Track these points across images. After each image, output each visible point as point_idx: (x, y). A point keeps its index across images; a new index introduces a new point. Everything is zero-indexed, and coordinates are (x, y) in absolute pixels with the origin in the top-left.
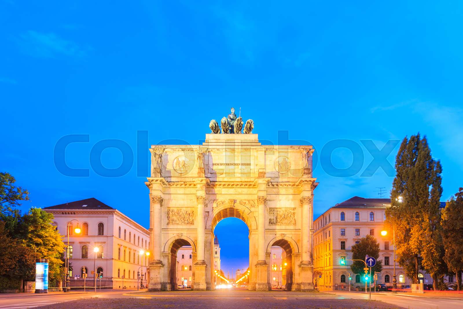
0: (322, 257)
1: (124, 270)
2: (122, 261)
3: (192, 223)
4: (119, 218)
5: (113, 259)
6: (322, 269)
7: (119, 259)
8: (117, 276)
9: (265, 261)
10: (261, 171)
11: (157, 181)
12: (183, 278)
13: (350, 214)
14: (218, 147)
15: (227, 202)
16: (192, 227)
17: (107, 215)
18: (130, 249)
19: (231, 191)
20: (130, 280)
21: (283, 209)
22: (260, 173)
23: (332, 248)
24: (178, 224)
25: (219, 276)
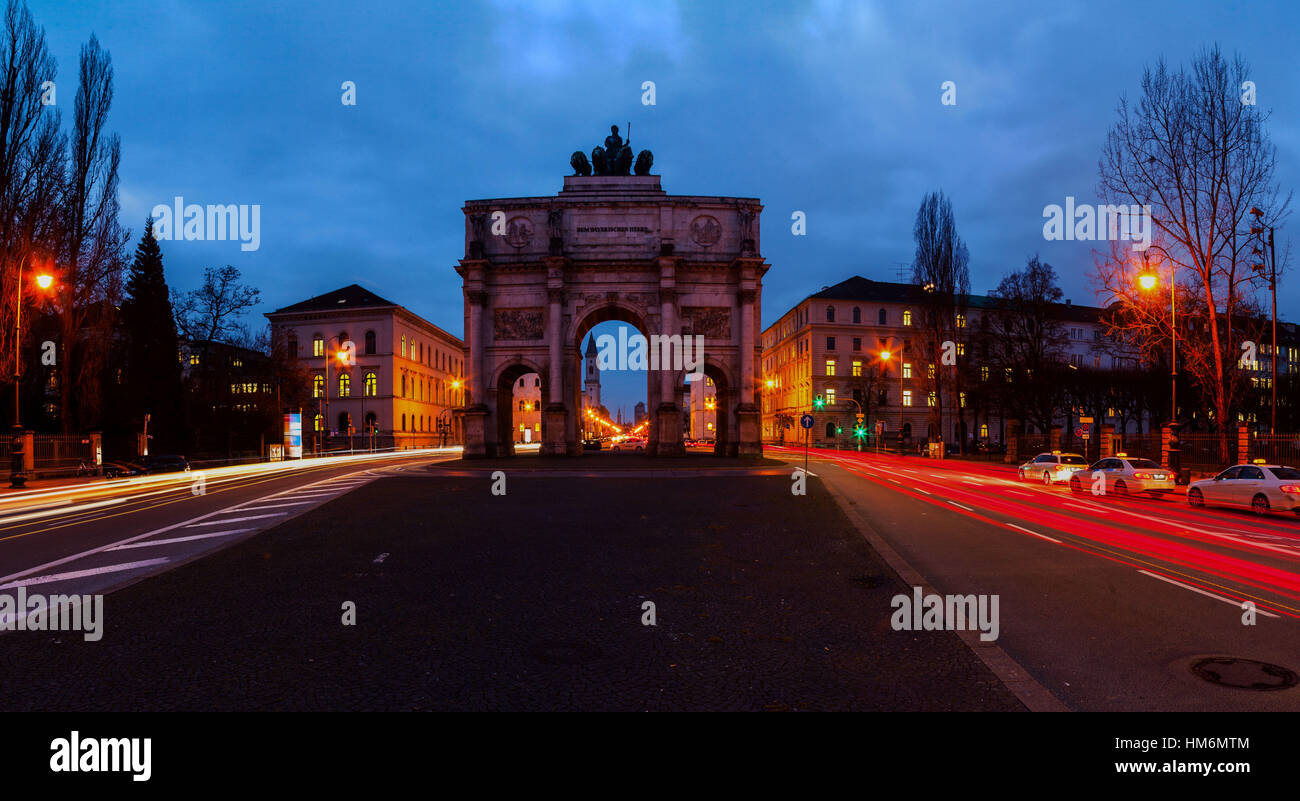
0: (794, 387)
1: (413, 417)
2: (409, 400)
3: (539, 335)
4: (400, 320)
5: (393, 397)
6: (793, 411)
7: (404, 395)
8: (400, 428)
9: (673, 403)
10: (665, 242)
11: (475, 264)
12: (522, 427)
13: (844, 312)
14: (586, 199)
15: (603, 296)
16: (540, 342)
17: (381, 317)
18: (421, 375)
19: (612, 277)
20: (423, 435)
21: (707, 310)
22: (664, 247)
23: (810, 374)
24: (514, 338)
25: (597, 419)
